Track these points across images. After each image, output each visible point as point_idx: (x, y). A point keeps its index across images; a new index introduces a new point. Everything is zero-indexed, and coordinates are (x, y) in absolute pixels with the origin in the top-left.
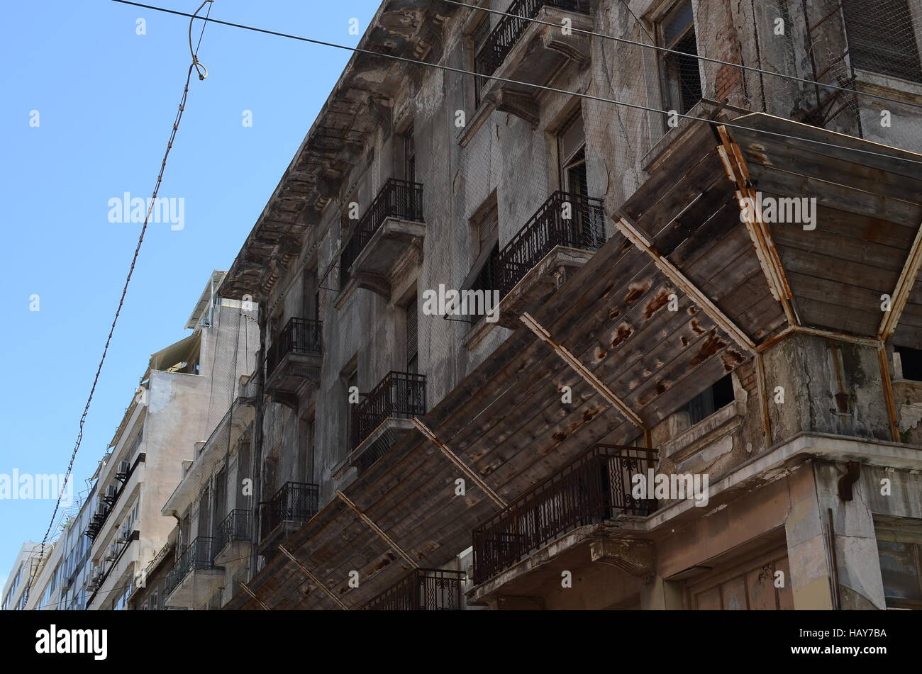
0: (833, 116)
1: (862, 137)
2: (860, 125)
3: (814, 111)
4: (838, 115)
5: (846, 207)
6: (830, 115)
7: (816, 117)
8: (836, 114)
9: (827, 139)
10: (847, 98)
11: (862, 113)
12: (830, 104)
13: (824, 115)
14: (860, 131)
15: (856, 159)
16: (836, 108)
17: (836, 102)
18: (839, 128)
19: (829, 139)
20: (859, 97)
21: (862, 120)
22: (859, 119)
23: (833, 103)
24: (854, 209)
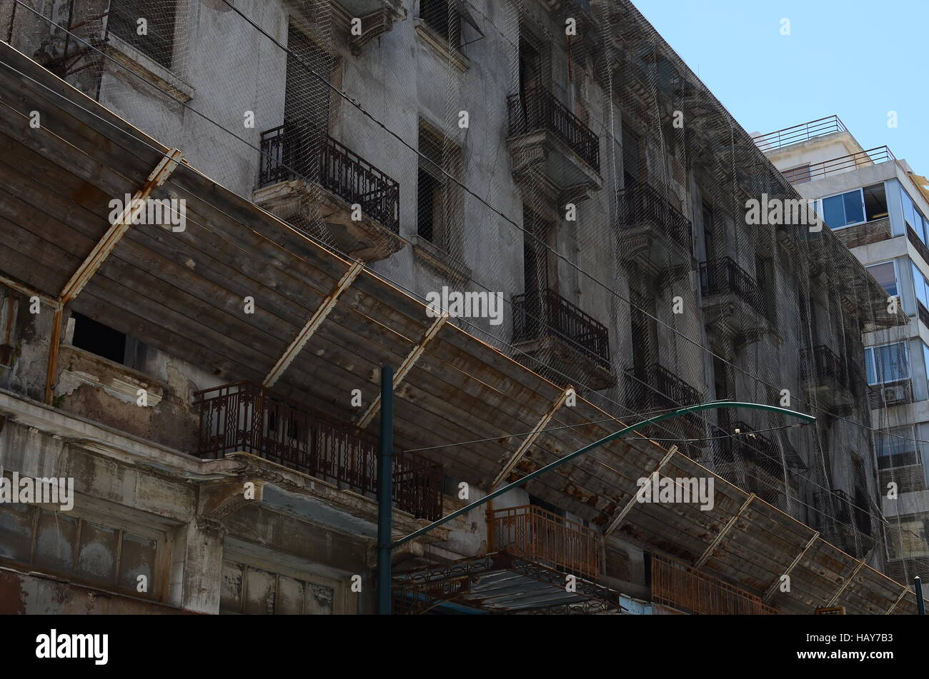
0: (75, 71)
1: (97, 100)
2: (99, 87)
3: (58, 59)
4: (81, 72)
5: (63, 163)
6: (74, 68)
7: (59, 65)
8: (79, 70)
9: (63, 90)
10: (94, 58)
11: (104, 77)
12: (76, 58)
13: (67, 67)
14: (98, 93)
15: (85, 120)
16: (81, 63)
17: (83, 59)
18: (78, 85)
19: (65, 90)
20: (106, 61)
21: (102, 83)
22: (100, 82)
23: (79, 59)
24: (70, 167)
